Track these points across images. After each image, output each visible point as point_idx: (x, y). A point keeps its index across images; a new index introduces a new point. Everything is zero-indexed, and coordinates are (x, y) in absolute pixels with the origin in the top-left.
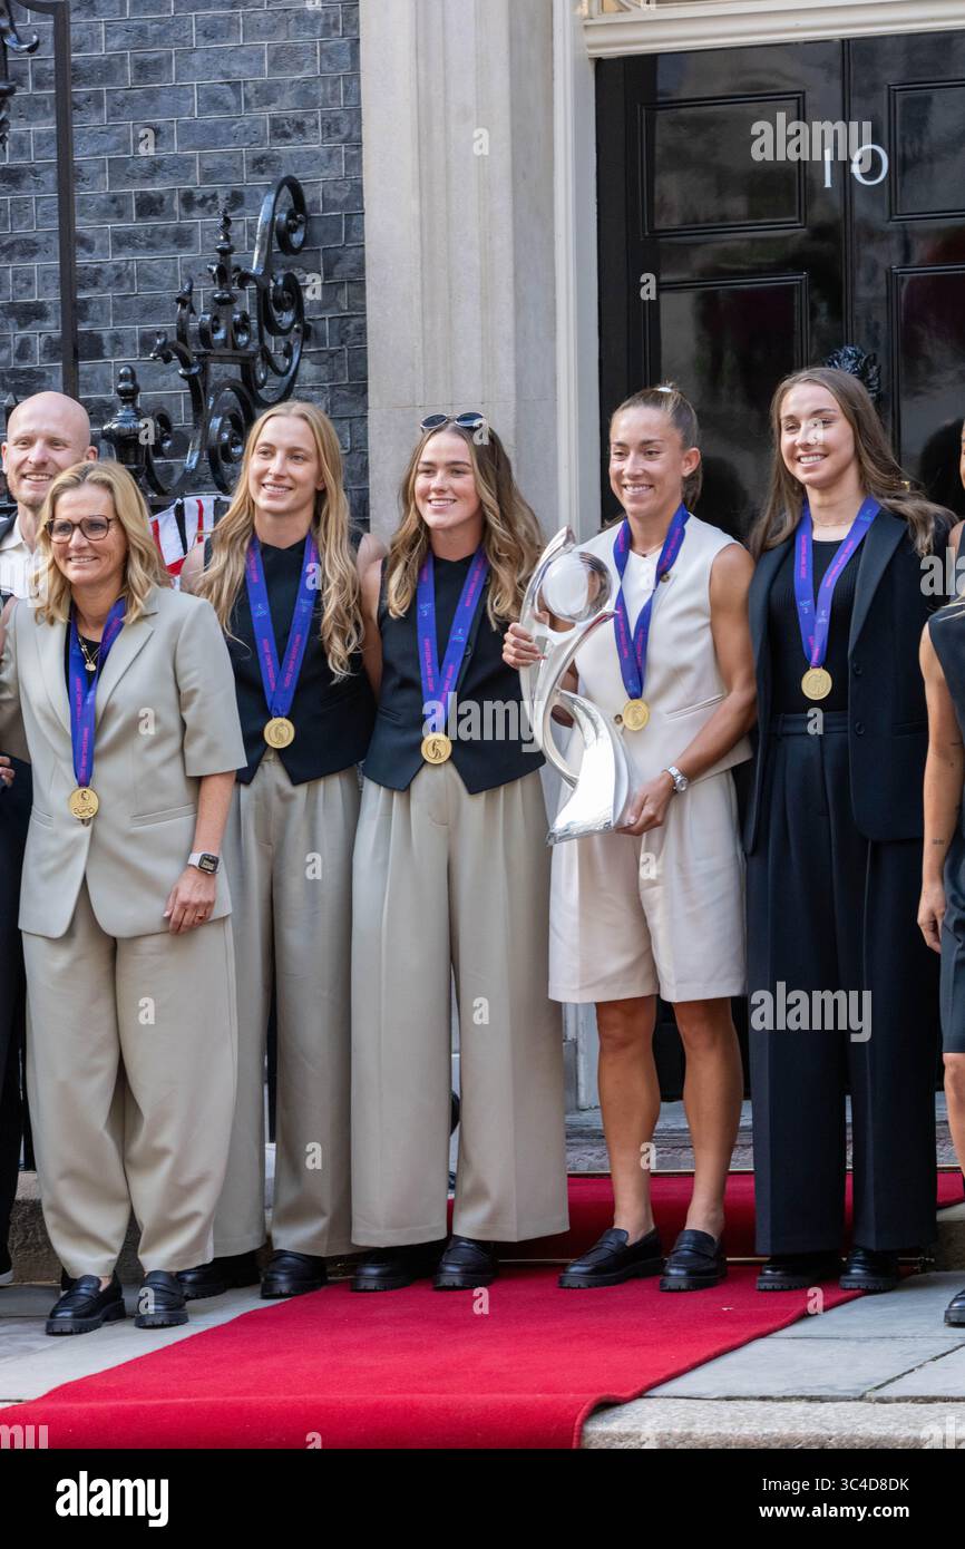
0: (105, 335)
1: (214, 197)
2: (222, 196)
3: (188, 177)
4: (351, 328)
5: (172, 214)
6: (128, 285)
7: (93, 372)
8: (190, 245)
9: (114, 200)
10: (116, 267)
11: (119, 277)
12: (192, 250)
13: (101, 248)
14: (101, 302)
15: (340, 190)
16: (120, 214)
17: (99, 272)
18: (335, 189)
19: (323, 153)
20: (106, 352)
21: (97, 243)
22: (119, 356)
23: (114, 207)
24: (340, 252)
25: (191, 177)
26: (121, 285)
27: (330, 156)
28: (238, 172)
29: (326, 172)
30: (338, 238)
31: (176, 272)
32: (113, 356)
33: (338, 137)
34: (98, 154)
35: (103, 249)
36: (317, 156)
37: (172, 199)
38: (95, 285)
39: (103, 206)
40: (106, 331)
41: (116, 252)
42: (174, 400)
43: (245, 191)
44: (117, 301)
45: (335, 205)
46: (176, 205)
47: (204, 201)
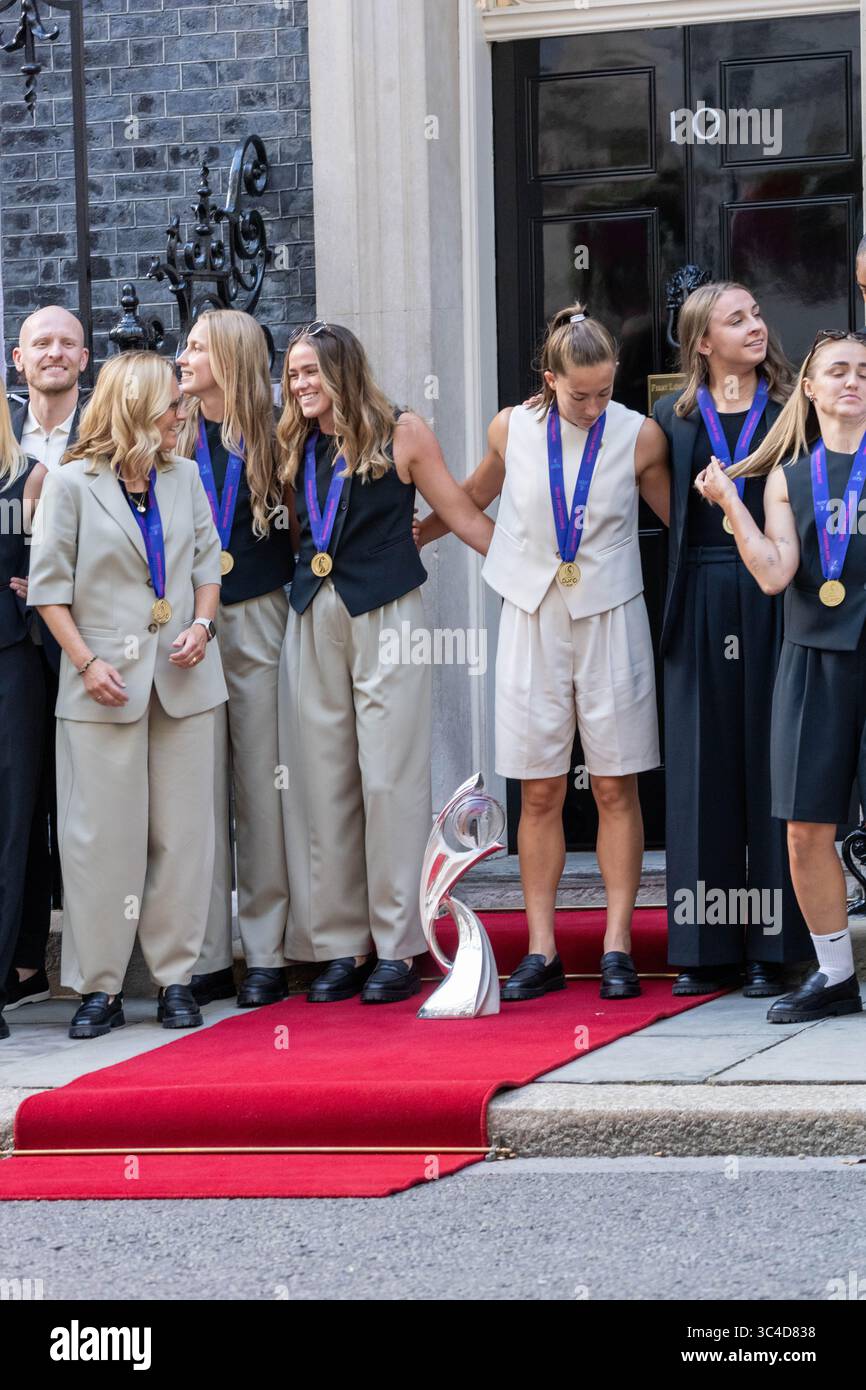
0: (112, 260)
1: (196, 151)
2: (201, 151)
3: (175, 136)
4: (302, 253)
5: (163, 166)
6: (129, 220)
7: (103, 289)
8: (177, 189)
9: (118, 154)
10: (119, 207)
11: (122, 214)
12: (178, 193)
13: (108, 192)
14: (108, 234)
15: (294, 146)
16: (122, 165)
17: (106, 210)
18: (290, 145)
19: (280, 117)
20: (113, 273)
21: (105, 187)
22: (122, 276)
23: (118, 160)
24: (294, 194)
25: (178, 137)
26: (123, 221)
27: (286, 119)
28: (214, 132)
29: (283, 132)
30: (291, 183)
31: (166, 210)
32: (117, 276)
33: (292, 104)
34: (105, 119)
35: (110, 193)
36: (275, 119)
37: (163, 153)
38: (103, 220)
39: (109, 159)
40: (112, 256)
41: (119, 195)
42: (165, 309)
43: (220, 147)
44: (121, 233)
45: (289, 158)
46: (166, 158)
47: (188, 154)
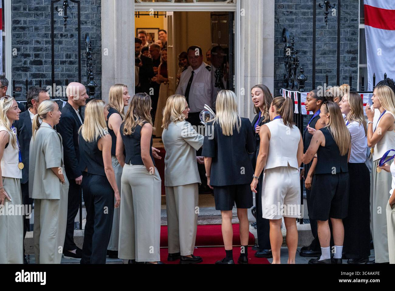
0: (43, 61)
1: (67, 35)
2: (69, 35)
3: (61, 31)
4: (96, 62)
5: (58, 38)
6: (48, 51)
7: (40, 68)
8: (62, 44)
9: (45, 34)
10: (46, 47)
11: (46, 49)
12: (62, 45)
13: (42, 44)
14: (42, 54)
15: (94, 35)
16: (47, 37)
17: (42, 48)
18: (93, 35)
19: (91, 28)
20: (43, 64)
21: (42, 42)
23: (46, 36)
24: (94, 47)
25: (62, 31)
26: (47, 51)
27: (92, 28)
28: (72, 30)
29: (91, 31)
30: (93, 45)
31: (59, 49)
32: (45, 65)
33: (94, 25)
34: (42, 25)
35: (43, 44)
36: (89, 28)
37: (58, 35)
38: (41, 51)
39: (43, 35)
40: (43, 60)
41: (45, 44)
42: (58, 74)
43: (74, 34)
44: (46, 54)
45: (93, 38)
46: (59, 36)
47: (65, 36)
